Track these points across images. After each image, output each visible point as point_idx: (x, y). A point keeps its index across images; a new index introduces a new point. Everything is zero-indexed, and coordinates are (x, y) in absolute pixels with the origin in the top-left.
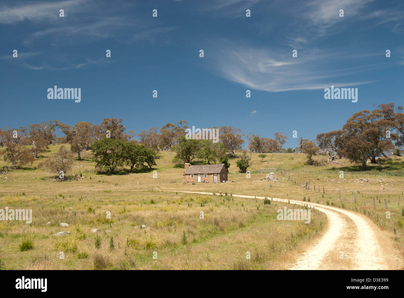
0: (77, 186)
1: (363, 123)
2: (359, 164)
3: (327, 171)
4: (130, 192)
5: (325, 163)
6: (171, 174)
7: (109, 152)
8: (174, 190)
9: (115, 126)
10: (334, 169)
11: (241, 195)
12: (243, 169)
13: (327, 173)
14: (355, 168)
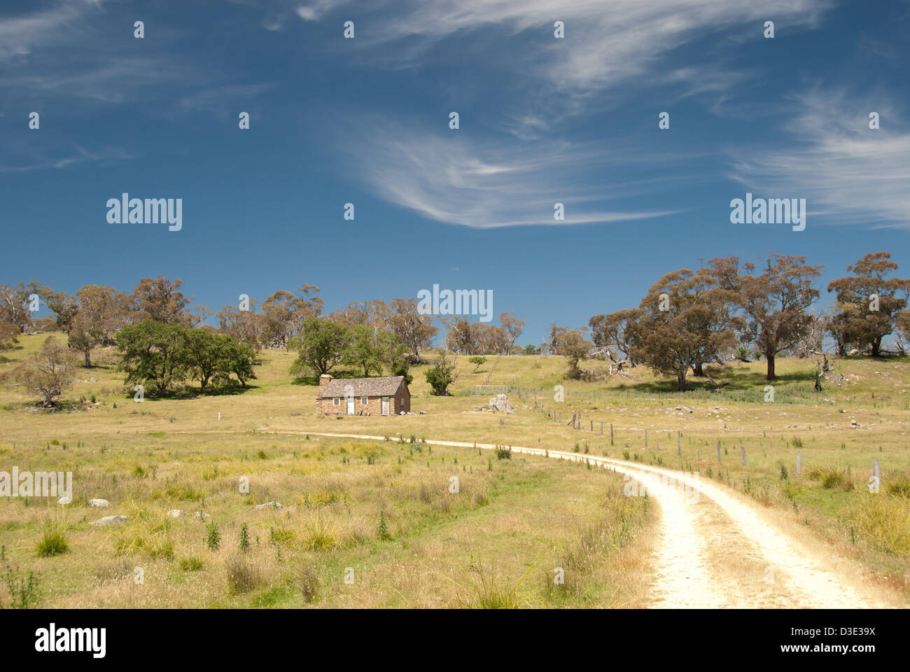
0: (85, 423)
1: (680, 295)
2: (669, 378)
3: (609, 392)
4: (207, 434)
5: (604, 376)
6: (288, 398)
7: (153, 349)
8: (299, 431)
9: (166, 296)
10: (622, 387)
11: (443, 440)
12: (439, 386)
13: (610, 395)
14: (664, 386)
